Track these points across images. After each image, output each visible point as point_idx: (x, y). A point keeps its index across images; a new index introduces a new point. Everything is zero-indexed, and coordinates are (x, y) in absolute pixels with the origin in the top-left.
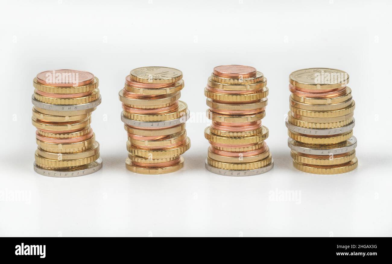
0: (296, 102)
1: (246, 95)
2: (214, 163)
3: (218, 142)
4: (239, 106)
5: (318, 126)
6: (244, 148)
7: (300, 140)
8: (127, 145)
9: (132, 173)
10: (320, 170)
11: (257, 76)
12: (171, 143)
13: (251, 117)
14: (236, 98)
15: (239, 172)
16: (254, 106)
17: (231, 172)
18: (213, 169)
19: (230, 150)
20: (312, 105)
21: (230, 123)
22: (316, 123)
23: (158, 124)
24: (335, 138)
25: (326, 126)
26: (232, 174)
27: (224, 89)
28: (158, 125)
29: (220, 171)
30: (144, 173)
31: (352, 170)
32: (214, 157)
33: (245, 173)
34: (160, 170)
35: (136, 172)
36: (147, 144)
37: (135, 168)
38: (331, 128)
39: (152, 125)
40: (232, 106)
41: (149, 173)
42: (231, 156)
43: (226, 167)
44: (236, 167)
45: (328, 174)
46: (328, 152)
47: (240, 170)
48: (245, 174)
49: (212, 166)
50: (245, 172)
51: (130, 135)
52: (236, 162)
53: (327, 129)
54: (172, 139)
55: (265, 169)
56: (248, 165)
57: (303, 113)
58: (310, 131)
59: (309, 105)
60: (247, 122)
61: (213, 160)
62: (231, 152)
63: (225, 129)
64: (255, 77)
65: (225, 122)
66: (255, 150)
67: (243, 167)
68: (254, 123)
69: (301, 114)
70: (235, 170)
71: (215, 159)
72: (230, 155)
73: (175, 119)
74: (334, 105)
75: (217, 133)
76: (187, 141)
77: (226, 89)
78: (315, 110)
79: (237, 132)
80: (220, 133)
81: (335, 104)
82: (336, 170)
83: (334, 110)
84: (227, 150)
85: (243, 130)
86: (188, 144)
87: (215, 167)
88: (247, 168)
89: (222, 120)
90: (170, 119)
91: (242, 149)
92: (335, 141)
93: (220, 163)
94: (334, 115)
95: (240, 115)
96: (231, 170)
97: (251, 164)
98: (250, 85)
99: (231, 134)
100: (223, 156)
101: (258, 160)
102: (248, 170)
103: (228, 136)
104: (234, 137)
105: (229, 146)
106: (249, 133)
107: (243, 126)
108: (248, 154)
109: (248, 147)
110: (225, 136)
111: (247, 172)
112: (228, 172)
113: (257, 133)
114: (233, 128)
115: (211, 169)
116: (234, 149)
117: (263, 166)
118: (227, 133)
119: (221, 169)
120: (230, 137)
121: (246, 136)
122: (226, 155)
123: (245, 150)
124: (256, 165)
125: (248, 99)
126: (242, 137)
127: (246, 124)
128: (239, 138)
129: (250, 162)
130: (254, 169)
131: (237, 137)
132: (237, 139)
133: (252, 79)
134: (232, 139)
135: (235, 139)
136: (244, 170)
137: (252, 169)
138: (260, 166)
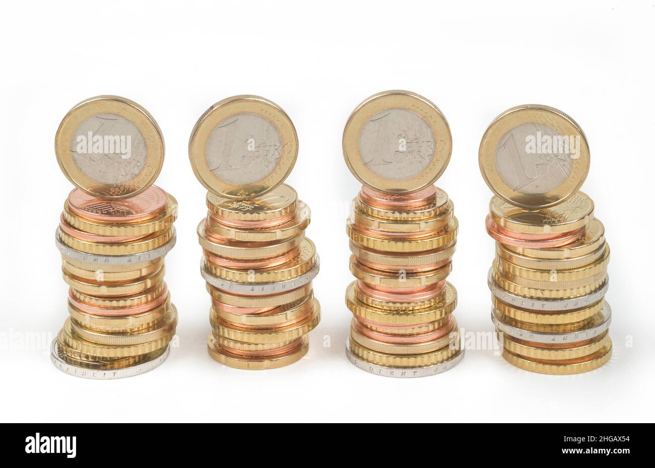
0: (511, 253)
1: (420, 241)
2: (360, 351)
3: (369, 318)
4: (406, 259)
5: (547, 294)
6: (413, 328)
7: (515, 316)
8: (210, 316)
9: (218, 364)
10: (547, 367)
11: (439, 203)
12: (286, 318)
13: (427, 277)
14: (403, 247)
15: (403, 370)
16: (433, 258)
17: (390, 370)
18: (359, 361)
19: (389, 331)
20: (537, 260)
21: (391, 288)
22: (543, 290)
23: (263, 288)
24: (575, 314)
25: (560, 294)
26: (392, 373)
27: (381, 229)
28: (263, 290)
29: (371, 368)
30: (239, 367)
31: (603, 364)
32: (361, 340)
33: (415, 372)
34: (266, 362)
35: (225, 364)
36: (245, 320)
37: (223, 357)
38: (569, 298)
39: (252, 290)
40: (394, 259)
41: (248, 368)
42: (391, 341)
43: (381, 360)
44: (399, 361)
45: (562, 374)
46: (564, 339)
47: (405, 368)
48: (415, 374)
49: (357, 356)
50: (414, 370)
51: (216, 302)
52: (399, 353)
53: (562, 299)
54: (288, 312)
55: (448, 364)
56: (419, 358)
57: (520, 272)
58: (533, 304)
59: (531, 259)
60: (419, 285)
61: (360, 346)
62: (391, 334)
63: (382, 297)
64: (435, 205)
65: (381, 285)
66: (431, 332)
67: (411, 361)
68: (432, 287)
69: (517, 273)
70: (398, 367)
71: (363, 345)
72: (388, 341)
73: (292, 278)
74: (575, 259)
75: (367, 301)
76: (315, 308)
77: (383, 230)
78: (542, 269)
79: (402, 303)
80: (372, 302)
81: (577, 258)
82: (575, 367)
83: (574, 269)
84: (385, 331)
85: (414, 299)
86: (317, 317)
87: (363, 359)
88: (418, 364)
89: (376, 280)
90: (284, 279)
91: (411, 330)
92: (575, 318)
93: (372, 352)
94: (574, 276)
96: (391, 366)
97: (426, 356)
98: (426, 223)
99: (391, 304)
100: (376, 342)
101: (438, 348)
102: (420, 367)
103: (385, 308)
104: (395, 311)
105: (387, 326)
106: (423, 304)
107: (412, 293)
108: (421, 339)
109: (420, 327)
110: (380, 307)
111: (419, 370)
112: (385, 370)
113: (436, 302)
114: (395, 295)
115: (356, 361)
116: (396, 330)
117: (445, 358)
118: (384, 304)
119: (373, 363)
120: (389, 310)
121: (418, 310)
122: (382, 339)
123: (415, 331)
124: (433, 358)
125: (423, 248)
126: (410, 311)
127: (419, 289)
128: (405, 312)
129: (423, 352)
130: (430, 365)
131: (402, 311)
132: (402, 314)
133: (430, 210)
134: (392, 315)
135: (398, 316)
136: (413, 367)
137: (427, 366)
138: (440, 359)
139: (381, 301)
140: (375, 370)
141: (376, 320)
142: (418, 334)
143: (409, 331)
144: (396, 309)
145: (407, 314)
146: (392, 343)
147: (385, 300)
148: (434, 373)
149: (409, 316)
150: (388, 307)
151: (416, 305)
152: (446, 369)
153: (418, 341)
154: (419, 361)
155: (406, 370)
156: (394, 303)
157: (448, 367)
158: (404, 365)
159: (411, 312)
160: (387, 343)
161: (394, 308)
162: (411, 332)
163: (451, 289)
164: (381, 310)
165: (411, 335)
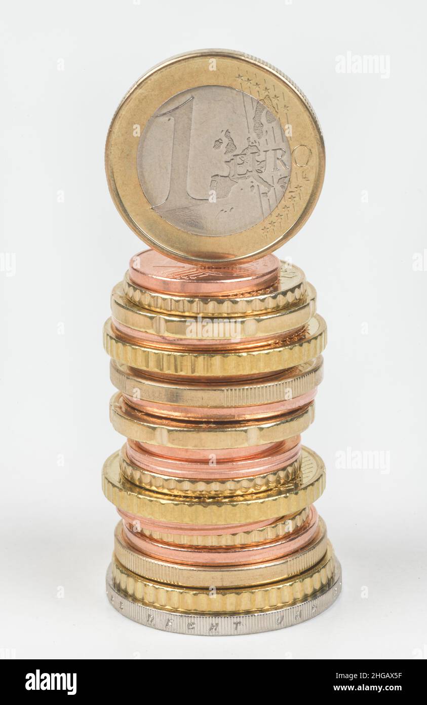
1: (244, 354)
2: (129, 584)
6: (234, 534)
11: (284, 285)
13: (261, 429)
15: (214, 620)
17: (187, 620)
18: (127, 604)
19: (185, 541)
21: (187, 450)
26: (190, 626)
29: (149, 616)
33: (237, 624)
42: (190, 561)
43: (170, 599)
47: (217, 614)
48: (236, 628)
49: (125, 593)
50: (235, 619)
55: (307, 607)
56: (245, 595)
60: (246, 445)
61: (130, 572)
62: (190, 547)
63: (170, 470)
64: (276, 289)
65: (170, 445)
66: (271, 542)
67: (231, 601)
70: (202, 614)
71: (137, 571)
72: (185, 560)
75: (141, 480)
79: (208, 482)
80: (151, 481)
84: (177, 542)
85: (233, 473)
87: (134, 599)
88: (243, 607)
89: (158, 436)
91: (229, 537)
93: (151, 585)
95: (222, 424)
96: (187, 613)
97: (259, 592)
98: (259, 321)
99: (187, 485)
100: (160, 563)
101: (285, 576)
102: (248, 612)
103: (176, 494)
104: (196, 498)
105: (181, 529)
106: (252, 484)
107: (231, 460)
108: (250, 556)
109: (248, 533)
110: (166, 491)
111: (245, 620)
112: (177, 621)
113: (280, 483)
114: (194, 466)
115: (121, 603)
116: (200, 539)
117: (300, 596)
118: (172, 485)
119: (155, 607)
120: (185, 497)
121: (242, 496)
122: (171, 558)
123: (238, 541)
124: (274, 595)
125: (252, 370)
126: (225, 497)
127: (243, 454)
128: (216, 500)
129: (253, 584)
130: (268, 610)
131: (209, 498)
132: (209, 504)
133: (265, 296)
134: (190, 506)
135: (200, 507)
136: (233, 614)
137: (261, 611)
138: (288, 599)
139: (166, 478)
140: (157, 620)
141: (158, 518)
142: (243, 547)
143: (226, 541)
144: (197, 494)
145: (219, 504)
146: (192, 565)
147: (175, 475)
148: (275, 626)
149: (223, 507)
150: (182, 491)
151: (238, 485)
152: (302, 619)
153: (243, 560)
154: (245, 601)
155: (219, 620)
156: (193, 481)
157: (305, 614)
158: (215, 610)
159: (227, 500)
160: (182, 564)
161: (194, 492)
162: (230, 543)
163: (313, 461)
164: (167, 497)
165: (228, 549)
